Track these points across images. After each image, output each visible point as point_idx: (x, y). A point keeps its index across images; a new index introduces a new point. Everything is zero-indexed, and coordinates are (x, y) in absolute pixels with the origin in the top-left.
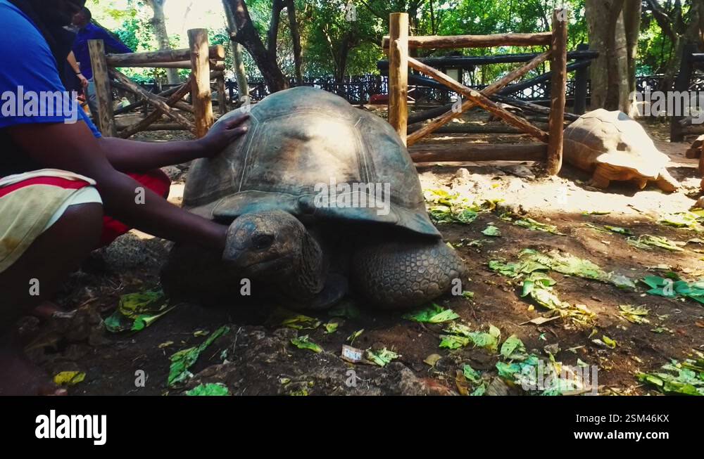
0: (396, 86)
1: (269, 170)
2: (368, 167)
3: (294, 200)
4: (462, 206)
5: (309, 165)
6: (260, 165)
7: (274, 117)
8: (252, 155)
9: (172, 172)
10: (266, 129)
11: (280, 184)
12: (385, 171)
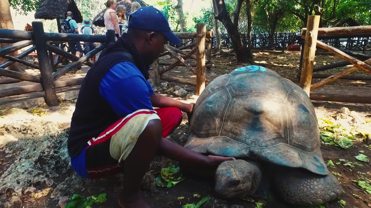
0: (307, 57)
1: (236, 127)
2: (289, 129)
3: (247, 148)
4: (342, 133)
5: (257, 128)
6: (231, 123)
7: (240, 96)
8: (227, 117)
9: (183, 92)
10: (235, 104)
11: (240, 137)
12: (299, 130)
